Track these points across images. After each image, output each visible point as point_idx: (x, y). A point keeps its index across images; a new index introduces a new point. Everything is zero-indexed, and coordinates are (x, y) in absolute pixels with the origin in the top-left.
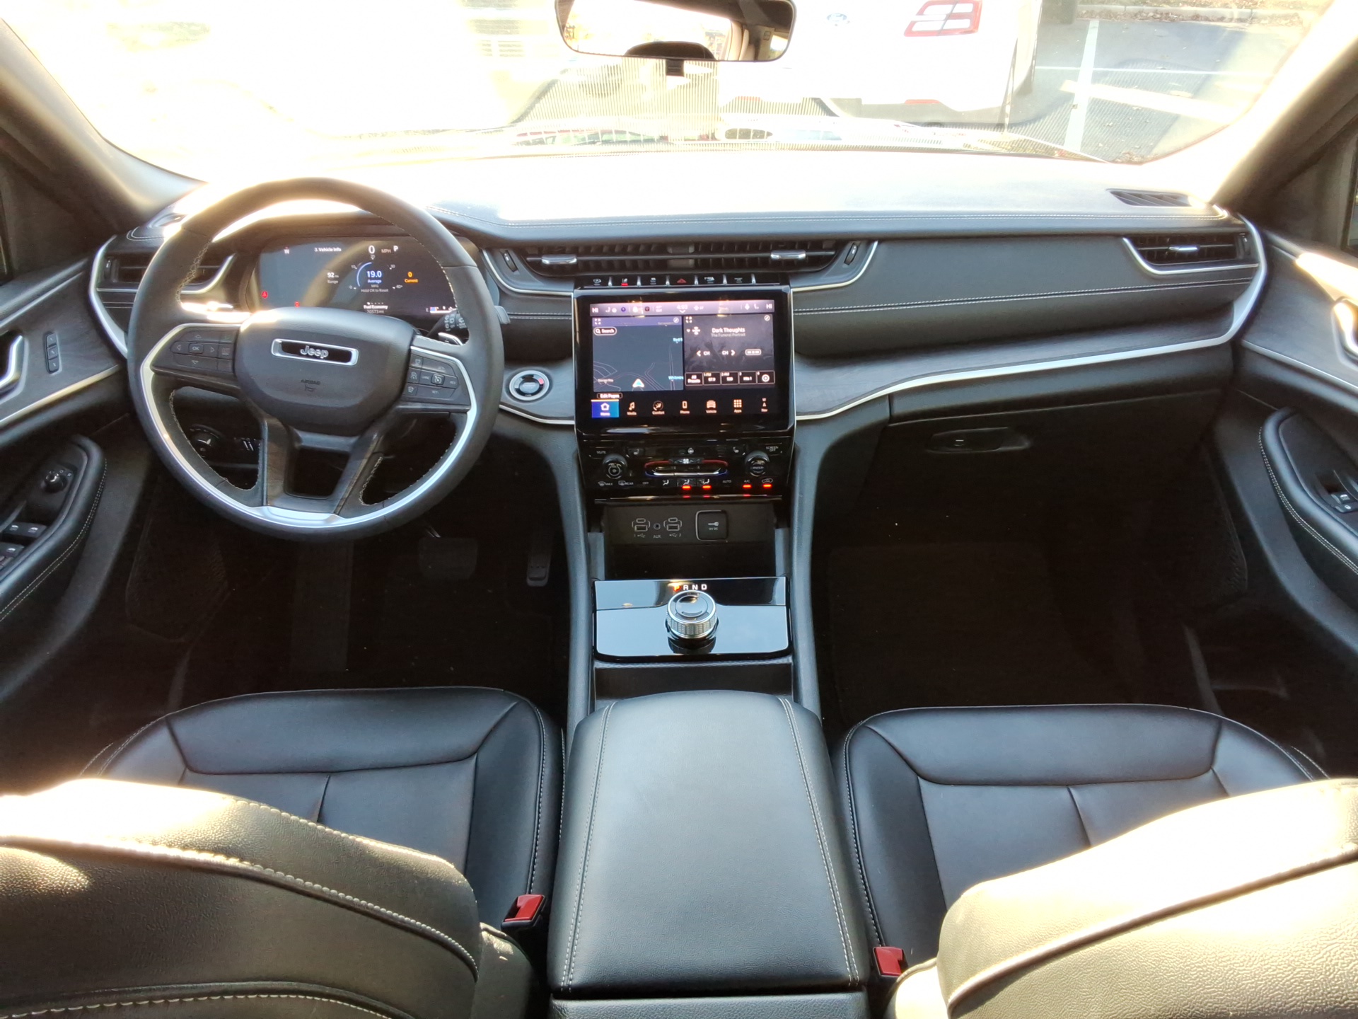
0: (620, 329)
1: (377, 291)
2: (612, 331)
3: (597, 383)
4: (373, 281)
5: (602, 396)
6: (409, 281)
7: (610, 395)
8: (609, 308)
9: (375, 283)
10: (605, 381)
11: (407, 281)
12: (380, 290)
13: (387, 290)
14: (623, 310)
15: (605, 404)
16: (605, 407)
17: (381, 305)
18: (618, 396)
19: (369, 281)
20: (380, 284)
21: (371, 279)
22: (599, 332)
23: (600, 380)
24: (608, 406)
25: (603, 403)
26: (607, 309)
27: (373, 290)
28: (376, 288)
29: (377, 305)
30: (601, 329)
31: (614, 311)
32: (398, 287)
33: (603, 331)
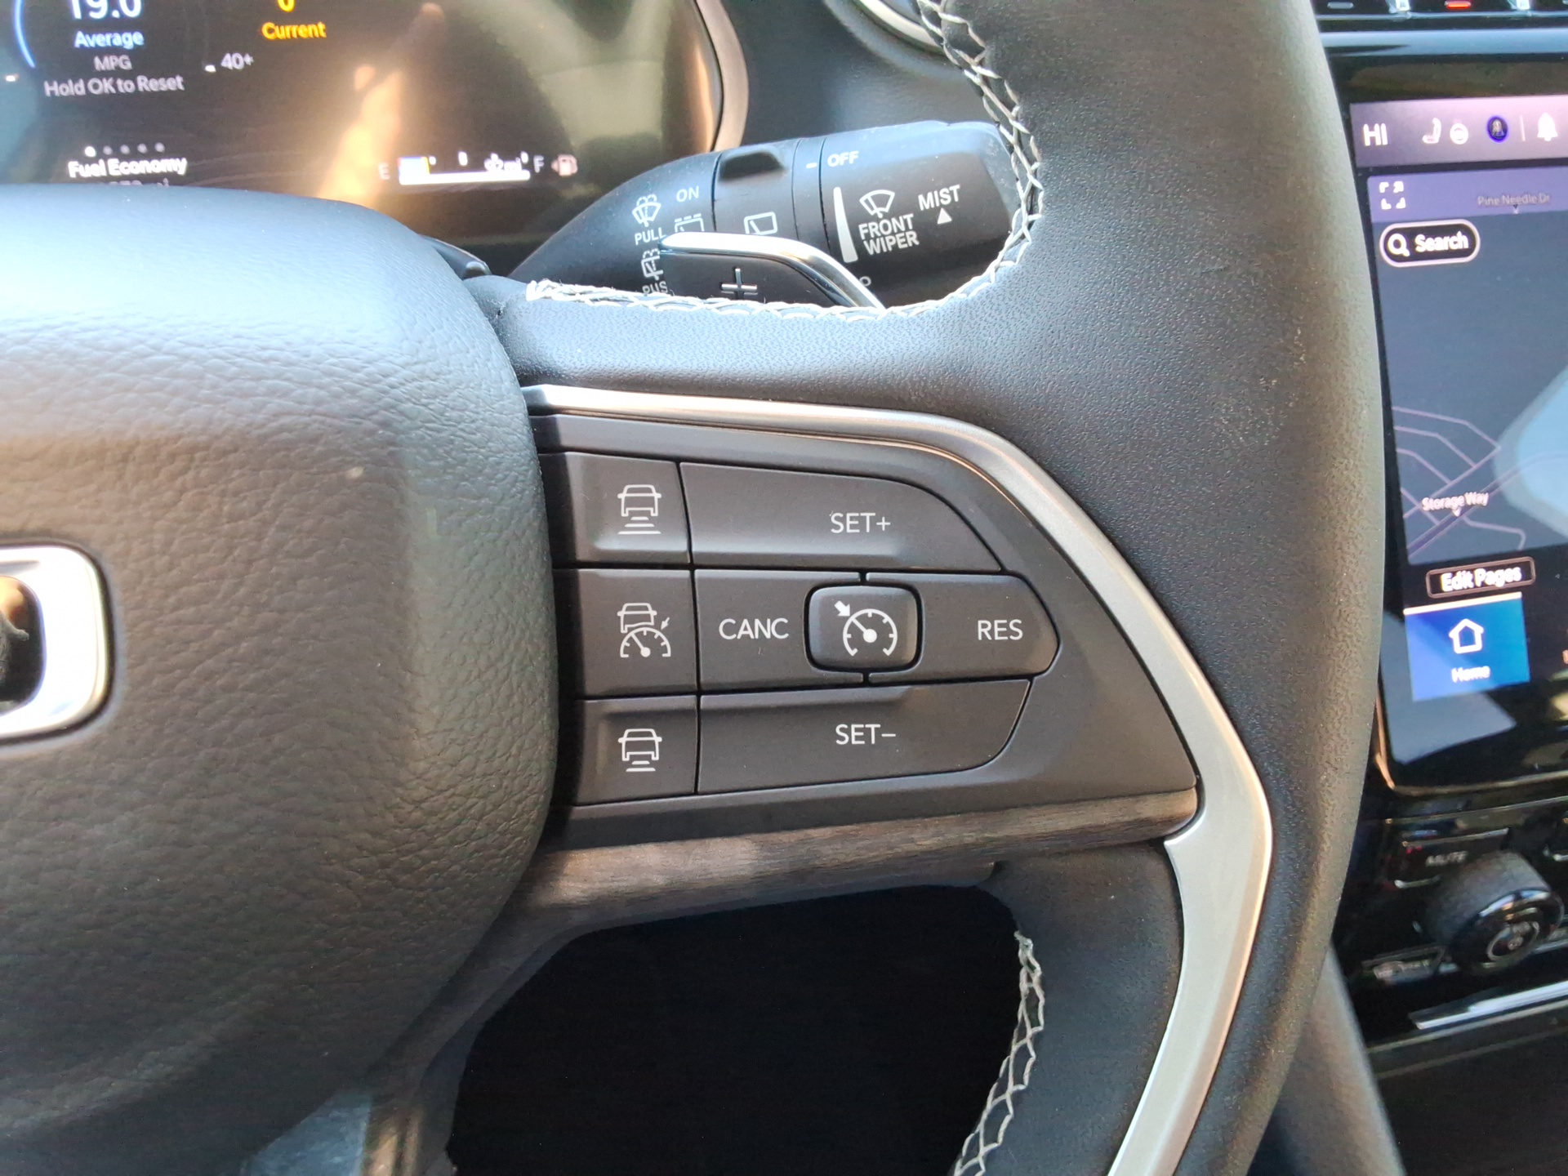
0: (1495, 227)
1: (126, 86)
2: (1460, 241)
3: (1420, 513)
4: (101, 40)
5: (1452, 582)
6: (284, 32)
7: (1482, 575)
8: (1437, 125)
9: (116, 51)
10: (1455, 504)
11: (270, 31)
12: (145, 84)
13: (175, 83)
14: (1498, 132)
15: (1466, 623)
16: (1467, 636)
17: (152, 155)
18: (1514, 575)
19: (81, 40)
20: (135, 53)
21: (92, 27)
22: (1404, 251)
23: (1429, 504)
24: (1478, 630)
25: (1452, 618)
26: (1430, 131)
27: (106, 86)
28: (118, 73)
29: (135, 156)
30: (1410, 234)
31: (1460, 136)
32: (230, 62)
33: (1424, 244)
